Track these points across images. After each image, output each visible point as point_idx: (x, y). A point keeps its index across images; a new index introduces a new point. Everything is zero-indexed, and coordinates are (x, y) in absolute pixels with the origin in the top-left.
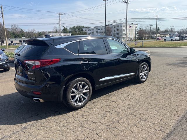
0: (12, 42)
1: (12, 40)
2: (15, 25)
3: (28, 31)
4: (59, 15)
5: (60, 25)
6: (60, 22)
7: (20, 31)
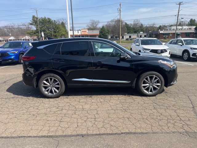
0: (130, 37)
1: (130, 35)
2: (137, 20)
3: (147, 26)
4: (179, 5)
5: (178, 17)
6: (179, 13)
7: (140, 27)
